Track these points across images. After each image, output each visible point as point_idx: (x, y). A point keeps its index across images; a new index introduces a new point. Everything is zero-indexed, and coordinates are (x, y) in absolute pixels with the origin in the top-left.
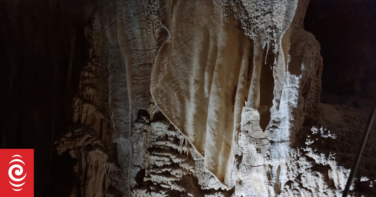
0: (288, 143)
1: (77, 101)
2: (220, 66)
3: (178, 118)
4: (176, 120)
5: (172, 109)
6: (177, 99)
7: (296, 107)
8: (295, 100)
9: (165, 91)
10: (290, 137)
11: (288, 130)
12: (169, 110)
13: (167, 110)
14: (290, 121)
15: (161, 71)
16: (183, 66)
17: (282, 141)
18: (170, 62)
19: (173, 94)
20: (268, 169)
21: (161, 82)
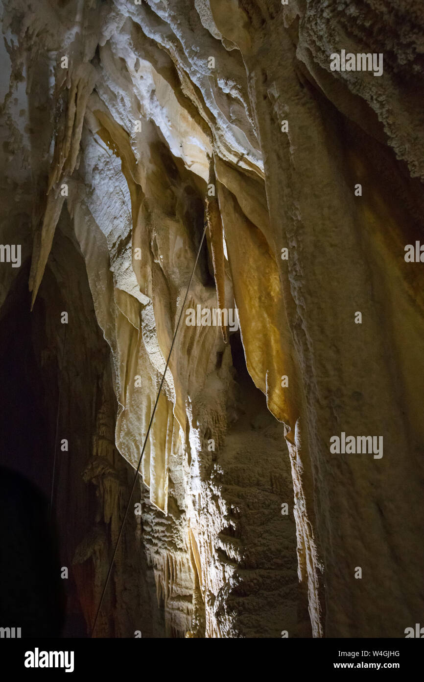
0: (199, 478)
1: (95, 438)
2: (155, 424)
3: (135, 461)
4: (134, 463)
5: (132, 455)
6: (134, 447)
7: (201, 450)
8: (199, 446)
9: (126, 443)
10: (200, 473)
11: (198, 468)
12: (130, 456)
13: (128, 457)
14: (199, 462)
15: (122, 430)
16: (137, 423)
17: (197, 477)
18: (128, 422)
19: (132, 445)
20: (193, 498)
21: (123, 437)
